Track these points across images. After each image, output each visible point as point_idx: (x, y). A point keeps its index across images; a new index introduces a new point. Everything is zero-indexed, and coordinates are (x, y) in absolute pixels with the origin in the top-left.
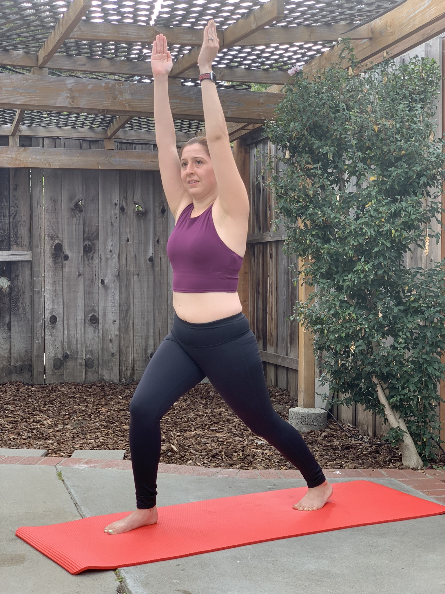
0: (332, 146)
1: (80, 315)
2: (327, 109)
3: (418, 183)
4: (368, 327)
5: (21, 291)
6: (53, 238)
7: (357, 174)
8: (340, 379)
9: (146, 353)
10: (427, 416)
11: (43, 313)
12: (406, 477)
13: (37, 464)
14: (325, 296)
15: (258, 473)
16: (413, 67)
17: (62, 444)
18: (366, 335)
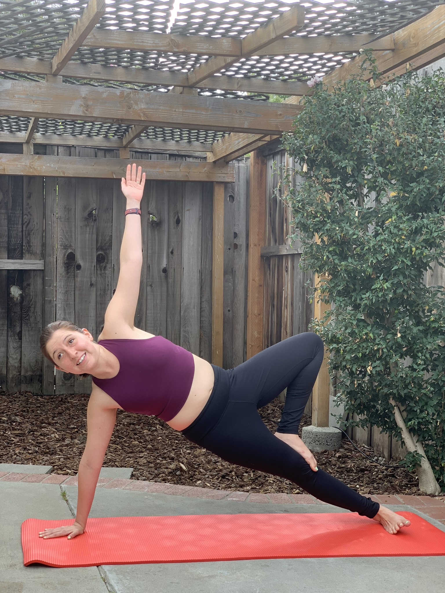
0: (351, 160)
1: (92, 325)
2: (347, 122)
3: (441, 200)
4: (386, 348)
5: (33, 300)
6: (65, 247)
7: (377, 189)
8: (356, 399)
12: (423, 504)
13: (41, 482)
14: (341, 314)
15: (269, 497)
16: (436, 79)
17: (68, 460)
18: (384, 356)
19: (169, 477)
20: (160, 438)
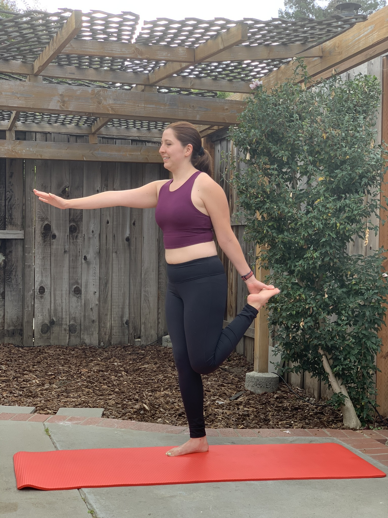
0: (286, 150)
1: (65, 286)
2: (283, 119)
3: (360, 183)
4: (316, 306)
5: (14, 265)
6: (43, 219)
7: (308, 175)
8: (291, 350)
9: (122, 321)
10: (365, 384)
11: (33, 284)
12: (346, 437)
13: (27, 420)
14: (279, 278)
15: (219, 432)
16: (357, 82)
17: (49, 402)
18: (314, 313)
19: (135, 416)
20: (125, 382)
